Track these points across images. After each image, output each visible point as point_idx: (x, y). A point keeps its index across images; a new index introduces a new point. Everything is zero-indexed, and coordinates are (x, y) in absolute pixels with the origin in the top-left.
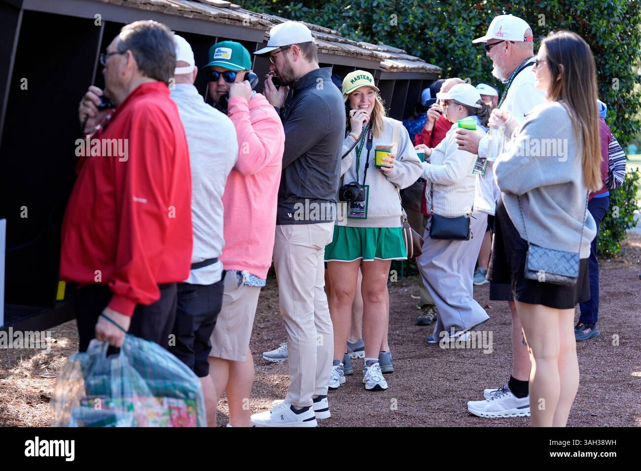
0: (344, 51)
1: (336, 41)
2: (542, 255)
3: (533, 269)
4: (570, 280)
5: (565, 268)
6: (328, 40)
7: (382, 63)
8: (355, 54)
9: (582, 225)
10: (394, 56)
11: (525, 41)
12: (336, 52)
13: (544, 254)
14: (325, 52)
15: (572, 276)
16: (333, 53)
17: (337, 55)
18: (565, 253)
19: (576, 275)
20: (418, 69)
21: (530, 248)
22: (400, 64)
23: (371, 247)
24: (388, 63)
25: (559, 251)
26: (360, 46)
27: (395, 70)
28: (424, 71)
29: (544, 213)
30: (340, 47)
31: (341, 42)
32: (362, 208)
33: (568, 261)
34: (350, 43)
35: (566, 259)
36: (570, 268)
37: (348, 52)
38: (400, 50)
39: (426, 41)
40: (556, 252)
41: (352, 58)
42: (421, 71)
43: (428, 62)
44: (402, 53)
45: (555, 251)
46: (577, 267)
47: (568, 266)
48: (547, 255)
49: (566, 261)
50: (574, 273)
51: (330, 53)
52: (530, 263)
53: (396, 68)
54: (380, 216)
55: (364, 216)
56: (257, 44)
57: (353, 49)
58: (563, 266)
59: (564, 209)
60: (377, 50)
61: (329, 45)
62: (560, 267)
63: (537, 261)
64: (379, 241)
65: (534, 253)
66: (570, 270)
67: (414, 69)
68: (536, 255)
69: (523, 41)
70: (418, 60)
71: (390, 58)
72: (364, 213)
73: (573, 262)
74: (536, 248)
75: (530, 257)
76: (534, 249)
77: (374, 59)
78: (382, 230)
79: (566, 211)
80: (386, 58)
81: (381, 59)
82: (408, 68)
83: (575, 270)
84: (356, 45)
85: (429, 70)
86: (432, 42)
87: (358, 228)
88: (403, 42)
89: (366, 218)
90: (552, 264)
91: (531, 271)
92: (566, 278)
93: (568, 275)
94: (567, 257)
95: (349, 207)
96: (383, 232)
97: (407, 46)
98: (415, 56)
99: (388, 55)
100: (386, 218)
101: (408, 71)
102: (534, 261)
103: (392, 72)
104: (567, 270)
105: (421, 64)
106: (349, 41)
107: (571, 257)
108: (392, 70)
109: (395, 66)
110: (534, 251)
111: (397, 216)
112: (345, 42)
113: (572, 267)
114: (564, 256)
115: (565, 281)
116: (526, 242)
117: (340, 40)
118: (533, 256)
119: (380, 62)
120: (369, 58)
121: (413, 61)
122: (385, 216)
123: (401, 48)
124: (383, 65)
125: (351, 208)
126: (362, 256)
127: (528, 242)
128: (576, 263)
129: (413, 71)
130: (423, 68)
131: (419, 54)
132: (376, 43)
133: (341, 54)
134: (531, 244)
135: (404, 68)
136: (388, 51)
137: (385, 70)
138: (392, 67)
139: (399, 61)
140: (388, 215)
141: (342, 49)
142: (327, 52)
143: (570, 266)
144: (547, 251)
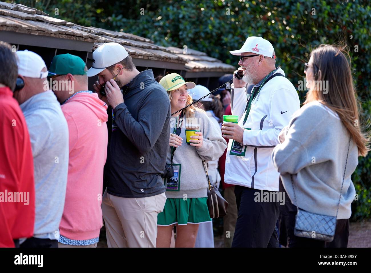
0: (156, 57)
1: (149, 48)
2: (307, 218)
3: (299, 229)
4: (328, 238)
5: (325, 228)
6: (143, 48)
7: (186, 65)
8: (165, 59)
9: (339, 194)
10: (196, 58)
11: (273, 58)
12: (150, 57)
13: (309, 217)
14: (141, 58)
15: (330, 234)
16: (147, 58)
17: (150, 60)
18: (325, 217)
19: (333, 234)
20: (216, 68)
21: (298, 212)
22: (201, 65)
23: (185, 214)
24: (192, 65)
25: (320, 215)
26: (169, 52)
27: (197, 70)
28: (220, 70)
29: (309, 186)
30: (153, 53)
31: (154, 49)
32: (176, 182)
33: (327, 223)
34: (161, 50)
35: (326, 221)
36: (328, 228)
37: (160, 57)
38: (201, 53)
39: (222, 45)
40: (319, 215)
41: (163, 61)
42: (218, 70)
43: (224, 62)
44: (203, 55)
45: (317, 214)
46: (333, 228)
47: (327, 227)
48: (311, 218)
49: (325, 222)
50: (331, 233)
51: (145, 58)
52: (297, 224)
53: (199, 68)
54: (191, 189)
55: (178, 189)
56: (88, 54)
57: (163, 54)
58: (323, 226)
59: (325, 182)
60: (182, 54)
61: (144, 52)
62: (321, 227)
63: (303, 223)
64: (191, 209)
65: (301, 216)
66: (328, 229)
67: (212, 69)
68: (302, 218)
69: (272, 57)
70: (216, 61)
71: (194, 60)
72: (177, 186)
73: (331, 224)
74: (303, 212)
75: (297, 219)
76: (301, 213)
77: (180, 62)
78: (193, 199)
79: (326, 184)
80: (190, 60)
81: (186, 62)
82: (208, 69)
83: (332, 230)
84: (165, 51)
85: (225, 69)
86: (227, 46)
87: (173, 199)
88: (204, 46)
89: (179, 191)
90: (315, 225)
91: (298, 230)
92: (325, 236)
93: (327, 234)
94: (326, 220)
95: (166, 182)
96: (194, 201)
97: (207, 49)
98: (214, 57)
99: (192, 58)
100: (195, 190)
101: (208, 70)
102: (300, 222)
103: (195, 72)
104: (326, 230)
105: (219, 65)
106: (160, 47)
107: (329, 220)
108: (195, 70)
109: (197, 67)
110: (301, 215)
111: (204, 189)
112: (157, 49)
113: (330, 227)
114: (324, 219)
115: (324, 238)
116: (296, 207)
117: (153, 47)
118: (300, 219)
119: (184, 64)
120: (176, 62)
121: (213, 62)
122: (194, 189)
123: (203, 51)
124: (187, 66)
125: (168, 183)
126: (177, 221)
127: (297, 208)
128: (333, 224)
129: (212, 70)
130: (220, 68)
131: (217, 56)
132: (182, 48)
133: (154, 59)
134: (300, 209)
135: (205, 69)
136: (192, 55)
137: (189, 70)
138: (195, 68)
139: (201, 62)
140: (197, 188)
141: (154, 54)
142: (142, 57)
143: (329, 227)
144: (311, 215)
